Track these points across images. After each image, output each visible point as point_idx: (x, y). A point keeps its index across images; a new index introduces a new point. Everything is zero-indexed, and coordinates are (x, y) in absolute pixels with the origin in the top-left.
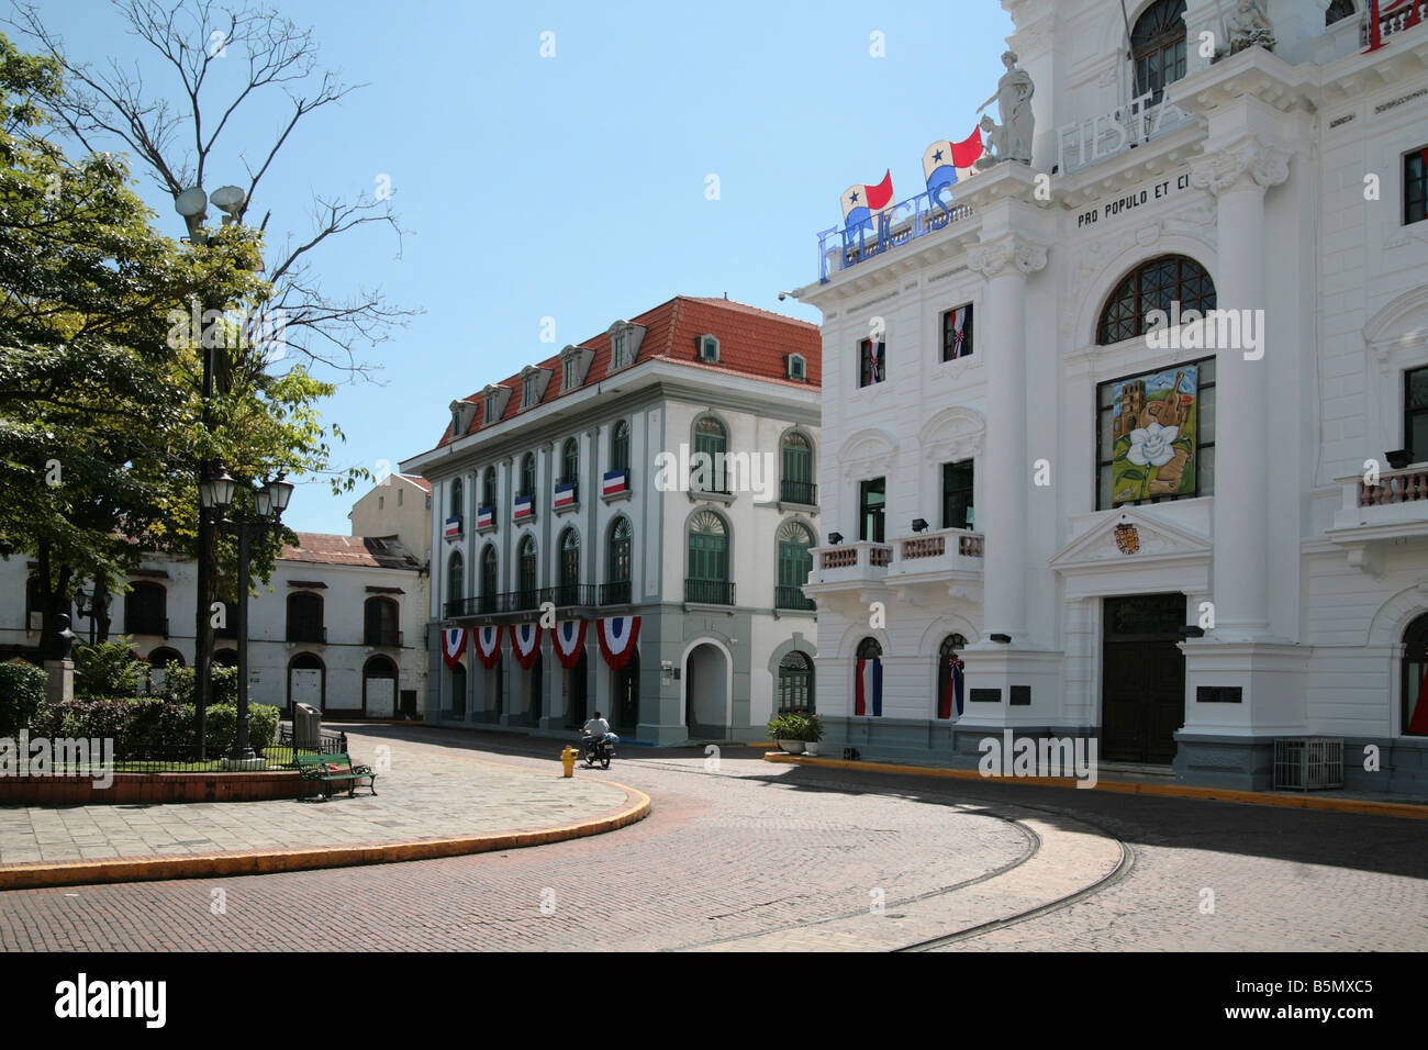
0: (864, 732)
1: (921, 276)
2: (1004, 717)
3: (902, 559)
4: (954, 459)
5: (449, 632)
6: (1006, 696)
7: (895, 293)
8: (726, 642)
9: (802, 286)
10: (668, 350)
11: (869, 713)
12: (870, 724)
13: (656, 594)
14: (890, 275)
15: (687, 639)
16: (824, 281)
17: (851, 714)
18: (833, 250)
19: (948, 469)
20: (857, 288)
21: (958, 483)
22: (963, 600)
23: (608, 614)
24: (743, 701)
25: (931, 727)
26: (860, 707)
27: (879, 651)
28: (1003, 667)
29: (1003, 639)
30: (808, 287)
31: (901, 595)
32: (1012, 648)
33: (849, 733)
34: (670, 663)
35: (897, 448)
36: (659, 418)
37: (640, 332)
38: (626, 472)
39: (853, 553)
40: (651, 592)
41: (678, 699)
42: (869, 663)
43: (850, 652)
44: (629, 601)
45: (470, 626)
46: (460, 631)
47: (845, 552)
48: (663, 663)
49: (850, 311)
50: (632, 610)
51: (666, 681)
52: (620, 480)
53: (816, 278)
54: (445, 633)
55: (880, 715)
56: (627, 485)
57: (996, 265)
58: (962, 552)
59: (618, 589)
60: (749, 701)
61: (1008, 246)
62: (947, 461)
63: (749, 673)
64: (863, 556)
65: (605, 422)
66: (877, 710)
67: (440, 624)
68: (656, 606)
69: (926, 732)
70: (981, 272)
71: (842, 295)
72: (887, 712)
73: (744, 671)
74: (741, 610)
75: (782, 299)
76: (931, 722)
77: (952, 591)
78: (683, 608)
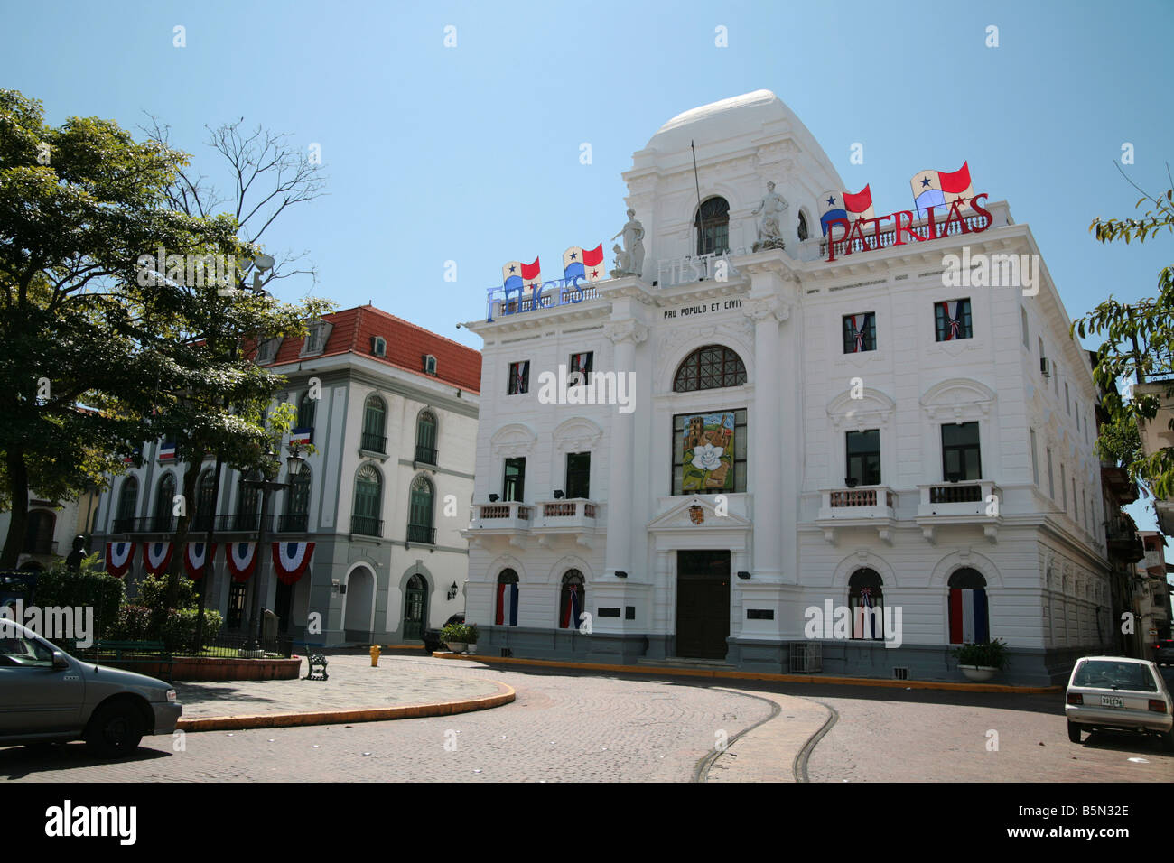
0: (504, 637)
1: (558, 329)
2: (622, 627)
3: (544, 516)
4: (577, 451)
5: (115, 545)
6: (623, 613)
7: (538, 336)
8: (375, 565)
9: (474, 321)
10: (354, 345)
11: (507, 623)
12: (508, 631)
13: (331, 526)
14: (536, 324)
15: (350, 563)
16: (490, 320)
17: (493, 624)
18: (498, 301)
19: (571, 457)
20: (512, 328)
21: (578, 468)
22: (585, 547)
23: (283, 539)
24: (382, 612)
25: (555, 634)
26: (499, 619)
27: (517, 579)
28: (622, 594)
29: (621, 574)
30: (477, 323)
31: (541, 540)
32: (630, 581)
33: (491, 637)
34: (338, 580)
35: (536, 439)
36: (344, 393)
37: (328, 328)
38: (311, 431)
39: (507, 509)
40: (327, 524)
41: (341, 609)
42: (508, 587)
43: (493, 579)
44: (306, 530)
45: (140, 542)
46: (128, 546)
47: (500, 508)
48: (333, 580)
49: (504, 342)
50: (308, 537)
51: (334, 595)
52: (307, 436)
53: (484, 317)
54: (110, 545)
55: (516, 624)
56: (311, 441)
57: (621, 336)
58: (586, 514)
59: (296, 520)
60: (385, 612)
61: (630, 327)
62: (571, 452)
63: (387, 590)
64: (514, 511)
65: (293, 391)
66: (514, 620)
67: (105, 537)
68: (331, 535)
69: (552, 637)
70: (610, 338)
71: (500, 330)
72: (522, 622)
73: (384, 589)
74: (386, 541)
75: (458, 327)
76: (556, 630)
77: (580, 540)
78: (350, 538)
